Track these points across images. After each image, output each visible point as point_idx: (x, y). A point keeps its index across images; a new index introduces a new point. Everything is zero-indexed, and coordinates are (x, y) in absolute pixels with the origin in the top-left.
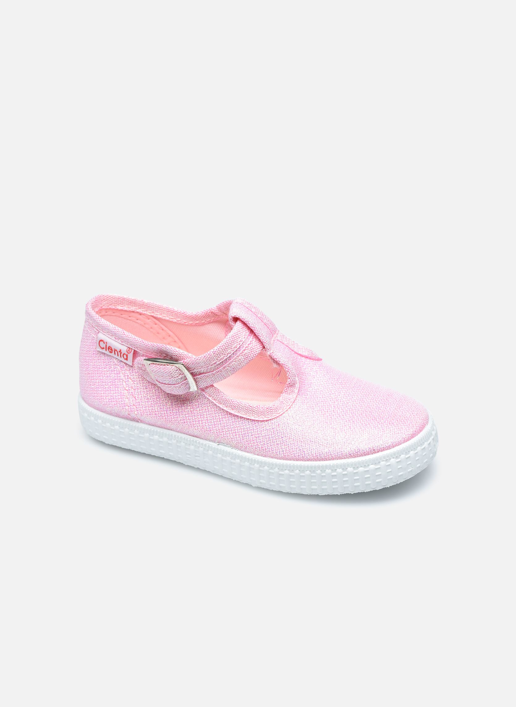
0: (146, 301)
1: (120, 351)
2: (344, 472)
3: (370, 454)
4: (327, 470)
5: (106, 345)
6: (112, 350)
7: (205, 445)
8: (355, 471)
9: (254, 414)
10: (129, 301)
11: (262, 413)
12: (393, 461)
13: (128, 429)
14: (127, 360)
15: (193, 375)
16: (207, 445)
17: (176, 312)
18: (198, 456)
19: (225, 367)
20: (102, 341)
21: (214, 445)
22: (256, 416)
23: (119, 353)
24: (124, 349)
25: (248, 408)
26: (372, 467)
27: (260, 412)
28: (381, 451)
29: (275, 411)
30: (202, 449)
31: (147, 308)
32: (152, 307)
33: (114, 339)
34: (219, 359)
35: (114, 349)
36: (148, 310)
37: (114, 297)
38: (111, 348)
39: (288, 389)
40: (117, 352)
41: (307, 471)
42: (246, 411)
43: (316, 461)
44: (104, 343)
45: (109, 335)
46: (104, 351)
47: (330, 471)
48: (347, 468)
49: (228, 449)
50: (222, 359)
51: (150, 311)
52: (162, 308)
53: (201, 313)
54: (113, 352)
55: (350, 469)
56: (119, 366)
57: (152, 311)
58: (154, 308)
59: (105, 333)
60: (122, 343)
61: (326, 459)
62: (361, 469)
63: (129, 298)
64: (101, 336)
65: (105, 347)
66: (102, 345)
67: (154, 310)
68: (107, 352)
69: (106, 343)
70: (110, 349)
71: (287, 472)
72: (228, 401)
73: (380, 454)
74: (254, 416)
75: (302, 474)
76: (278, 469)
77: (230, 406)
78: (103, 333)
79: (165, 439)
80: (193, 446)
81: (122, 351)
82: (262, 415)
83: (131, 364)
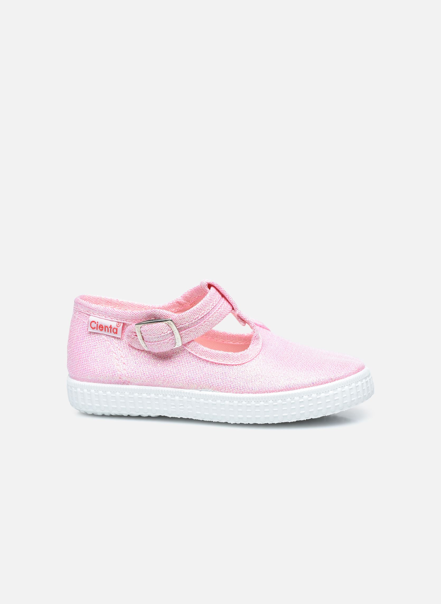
0: (120, 300)
1: (111, 327)
2: (309, 398)
3: (329, 383)
4: (296, 398)
5: (97, 325)
6: (103, 327)
7: (189, 393)
8: (318, 397)
9: (230, 360)
10: (106, 300)
11: (237, 359)
12: (346, 388)
13: (119, 392)
14: (117, 334)
15: (179, 330)
16: (191, 393)
17: (146, 306)
18: (182, 406)
19: (205, 322)
20: (93, 321)
21: (197, 392)
22: (232, 361)
23: (109, 329)
24: (114, 325)
25: (225, 356)
26: (331, 392)
27: (235, 358)
28: (337, 380)
29: (247, 356)
30: (186, 398)
31: (121, 306)
32: (125, 304)
33: (104, 318)
34: (200, 313)
35: (105, 326)
36: (122, 308)
37: (94, 297)
38: (102, 325)
39: (254, 341)
40: (108, 328)
41: (279, 400)
42: (224, 358)
43: (286, 391)
44: (95, 323)
45: (100, 316)
46: (95, 331)
47: (298, 398)
48: (311, 395)
49: (210, 393)
50: (203, 314)
51: (123, 308)
52: (134, 305)
53: (168, 304)
54: (104, 329)
55: (314, 395)
56: (108, 341)
57: (125, 309)
58: (127, 306)
59: (96, 316)
60: (112, 320)
61: (294, 389)
62: (323, 395)
63: (106, 298)
64: (92, 318)
65: (96, 327)
66: (94, 325)
67: (127, 307)
68: (98, 331)
69: (98, 322)
70: (101, 327)
71: (262, 403)
72: (208, 352)
73: (337, 382)
74: (231, 362)
75: (275, 404)
76: (255, 402)
77: (210, 356)
78: (94, 316)
79: (153, 395)
80: (177, 397)
81: (112, 327)
82: (237, 360)
83: (120, 337)
